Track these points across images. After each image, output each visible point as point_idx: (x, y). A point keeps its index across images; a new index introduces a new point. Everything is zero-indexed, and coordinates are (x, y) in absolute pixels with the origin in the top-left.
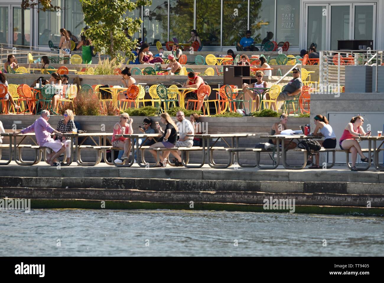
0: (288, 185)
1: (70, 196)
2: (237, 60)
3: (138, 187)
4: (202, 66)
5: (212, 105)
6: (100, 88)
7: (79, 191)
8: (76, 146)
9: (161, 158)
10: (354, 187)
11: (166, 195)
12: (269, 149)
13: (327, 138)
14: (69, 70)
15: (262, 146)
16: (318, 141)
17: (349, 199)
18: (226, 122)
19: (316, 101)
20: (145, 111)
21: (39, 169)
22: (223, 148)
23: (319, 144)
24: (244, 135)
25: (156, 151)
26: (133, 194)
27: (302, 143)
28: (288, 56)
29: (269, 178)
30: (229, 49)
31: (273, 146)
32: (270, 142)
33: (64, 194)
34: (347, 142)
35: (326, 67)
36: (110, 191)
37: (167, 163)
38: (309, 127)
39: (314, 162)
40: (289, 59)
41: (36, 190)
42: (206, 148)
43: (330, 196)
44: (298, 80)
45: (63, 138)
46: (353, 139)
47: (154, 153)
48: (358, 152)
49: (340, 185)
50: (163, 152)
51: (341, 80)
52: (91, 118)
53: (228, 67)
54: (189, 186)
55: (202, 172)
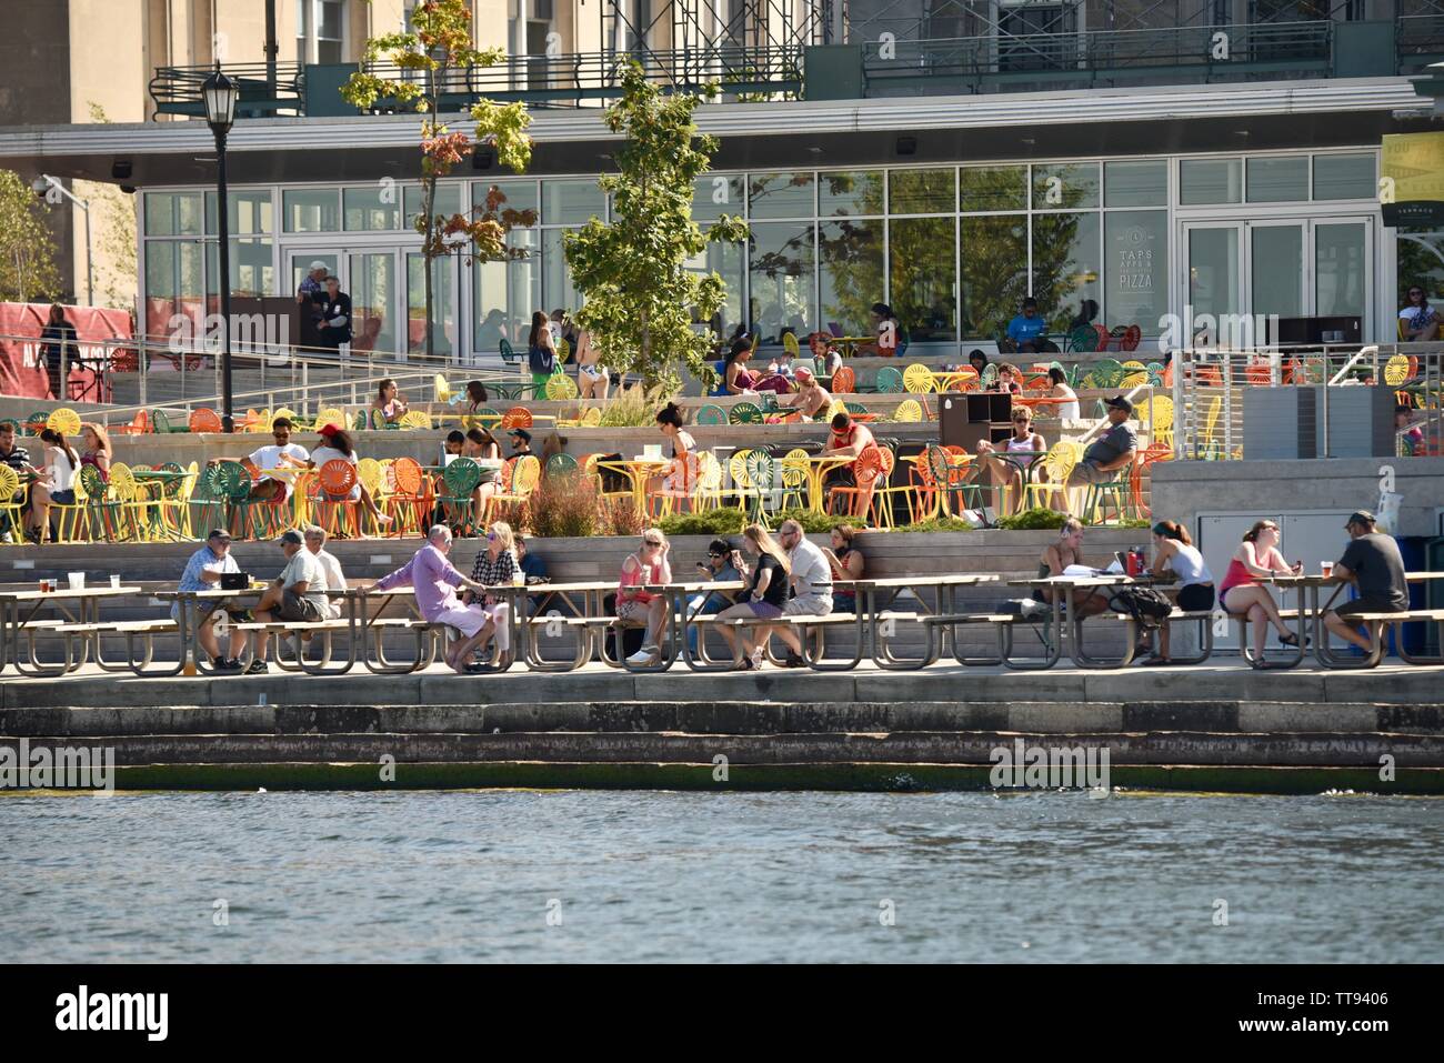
0: (1082, 711)
1: (503, 755)
2: (989, 378)
3: (684, 726)
4: (894, 397)
5: (899, 499)
6: (601, 464)
7: (527, 738)
8: (523, 620)
9: (748, 646)
10: (1258, 713)
11: (757, 745)
12: (1034, 617)
13: (1189, 582)
14: (534, 417)
15: (1015, 609)
16: (1164, 591)
17: (1243, 747)
18: (929, 546)
19: (1166, 485)
20: (714, 521)
21: (423, 684)
22: (912, 615)
23: (1166, 600)
24: (969, 578)
25: (732, 627)
26: (670, 744)
27: (1119, 598)
28: (1125, 366)
29: (1031, 693)
30: (973, 348)
31: (1044, 606)
32: (1037, 596)
33: (487, 748)
34: (1240, 594)
35: (1189, 392)
36: (607, 738)
37: (764, 659)
38: (1140, 555)
39: (1157, 648)
40: (1127, 371)
41: (416, 739)
42: (866, 617)
43: (1192, 738)
44: (1123, 428)
45: (489, 599)
46: (1253, 585)
47: (726, 632)
48: (1269, 619)
49: (1220, 710)
50: (754, 630)
51: (1233, 425)
52: (571, 543)
53: (951, 397)
54: (817, 720)
55: (854, 681)
